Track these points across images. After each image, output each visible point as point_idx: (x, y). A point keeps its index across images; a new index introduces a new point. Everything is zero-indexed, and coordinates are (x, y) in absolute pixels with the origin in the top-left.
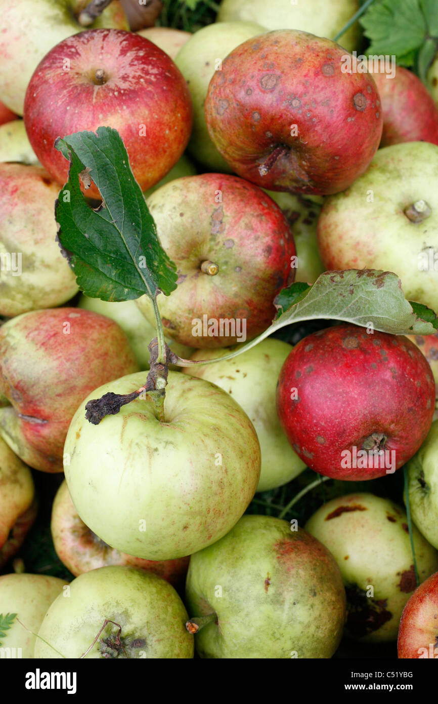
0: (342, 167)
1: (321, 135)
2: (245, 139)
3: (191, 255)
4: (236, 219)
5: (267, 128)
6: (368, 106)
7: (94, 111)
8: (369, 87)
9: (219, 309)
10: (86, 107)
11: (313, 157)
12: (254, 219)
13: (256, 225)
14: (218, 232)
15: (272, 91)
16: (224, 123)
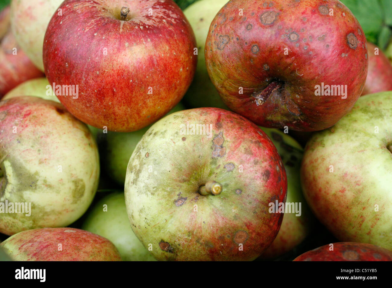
0: (333, 101)
1: (317, 67)
2: (243, 72)
3: (192, 178)
4: (236, 144)
5: (264, 60)
6: (359, 45)
7: (121, 39)
8: (359, 30)
9: (219, 231)
10: (114, 35)
11: (308, 89)
12: (252, 145)
13: (255, 150)
14: (219, 156)
15: (271, 26)
16: (224, 56)
